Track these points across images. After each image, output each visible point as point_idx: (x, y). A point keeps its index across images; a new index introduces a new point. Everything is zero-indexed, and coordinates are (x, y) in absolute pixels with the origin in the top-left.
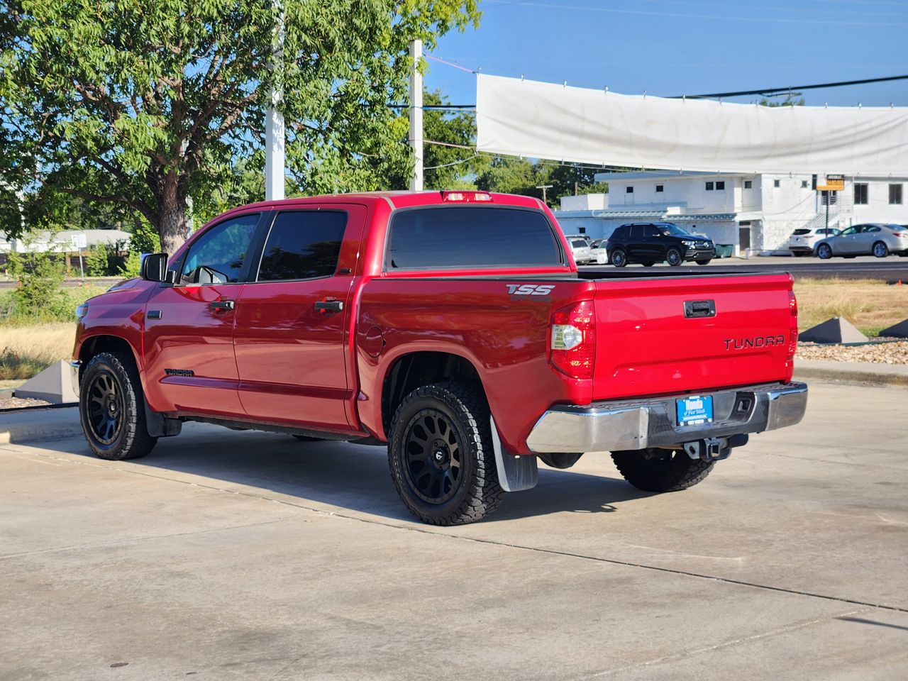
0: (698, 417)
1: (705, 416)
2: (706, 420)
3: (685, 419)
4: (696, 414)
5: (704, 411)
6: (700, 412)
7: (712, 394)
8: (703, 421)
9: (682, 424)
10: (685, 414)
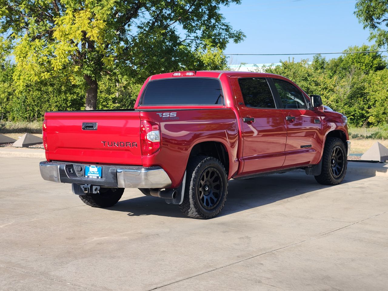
0: (95, 175)
1: (98, 175)
2: (98, 177)
3: (89, 175)
4: (94, 173)
5: (98, 173)
6: (96, 173)
7: (103, 166)
8: (96, 177)
9: (86, 176)
10: (89, 172)
